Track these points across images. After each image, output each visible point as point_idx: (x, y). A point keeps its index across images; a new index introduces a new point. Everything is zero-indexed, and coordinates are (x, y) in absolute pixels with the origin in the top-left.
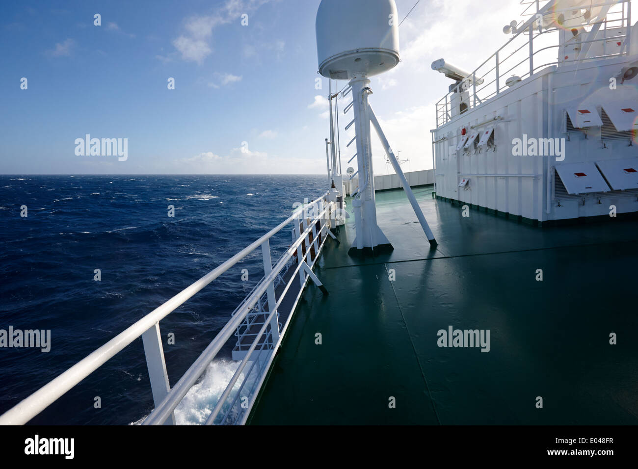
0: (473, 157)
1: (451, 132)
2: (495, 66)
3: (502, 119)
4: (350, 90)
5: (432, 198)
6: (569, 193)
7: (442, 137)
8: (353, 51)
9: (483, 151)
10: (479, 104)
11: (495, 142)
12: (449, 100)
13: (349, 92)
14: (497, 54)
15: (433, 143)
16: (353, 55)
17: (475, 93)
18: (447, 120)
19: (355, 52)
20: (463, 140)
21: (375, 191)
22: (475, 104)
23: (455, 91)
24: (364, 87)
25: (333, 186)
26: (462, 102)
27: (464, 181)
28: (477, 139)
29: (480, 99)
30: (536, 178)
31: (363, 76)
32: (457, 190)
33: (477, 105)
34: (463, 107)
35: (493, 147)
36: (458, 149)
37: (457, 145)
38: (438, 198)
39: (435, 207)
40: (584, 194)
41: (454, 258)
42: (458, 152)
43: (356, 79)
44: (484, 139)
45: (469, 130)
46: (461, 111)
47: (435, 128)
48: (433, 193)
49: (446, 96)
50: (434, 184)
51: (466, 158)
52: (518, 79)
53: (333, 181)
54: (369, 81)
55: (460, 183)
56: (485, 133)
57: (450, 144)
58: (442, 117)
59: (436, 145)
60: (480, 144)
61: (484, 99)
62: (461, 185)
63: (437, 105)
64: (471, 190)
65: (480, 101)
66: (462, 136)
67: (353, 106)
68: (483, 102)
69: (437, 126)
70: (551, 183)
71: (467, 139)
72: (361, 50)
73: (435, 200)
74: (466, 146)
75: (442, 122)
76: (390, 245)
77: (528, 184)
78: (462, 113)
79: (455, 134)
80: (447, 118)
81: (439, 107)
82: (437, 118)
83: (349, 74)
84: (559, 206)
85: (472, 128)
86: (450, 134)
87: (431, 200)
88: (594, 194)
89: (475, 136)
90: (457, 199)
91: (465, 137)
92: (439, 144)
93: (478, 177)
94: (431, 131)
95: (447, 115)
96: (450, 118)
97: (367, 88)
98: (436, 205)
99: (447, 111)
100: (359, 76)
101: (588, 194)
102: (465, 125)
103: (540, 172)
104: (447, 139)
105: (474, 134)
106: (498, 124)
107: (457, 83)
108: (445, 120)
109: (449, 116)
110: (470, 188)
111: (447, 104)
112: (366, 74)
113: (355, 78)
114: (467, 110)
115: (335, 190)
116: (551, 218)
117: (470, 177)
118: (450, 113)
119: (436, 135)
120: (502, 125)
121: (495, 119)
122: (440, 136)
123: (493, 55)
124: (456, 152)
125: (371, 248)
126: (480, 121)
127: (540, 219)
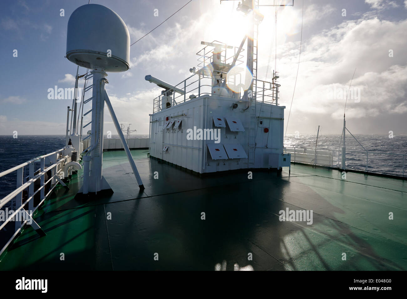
0: (171, 134)
1: (161, 118)
2: (184, 87)
3: (186, 116)
4: (92, 77)
5: (147, 157)
6: (213, 159)
7: (155, 120)
8: (96, 51)
9: (176, 132)
10: (176, 105)
11: (182, 128)
12: (161, 99)
13: (91, 77)
14: (185, 81)
15: (150, 122)
16: (95, 54)
17: (174, 98)
18: (159, 110)
19: (97, 53)
20: (166, 124)
21: (103, 149)
22: (174, 104)
23: (165, 95)
24: (102, 77)
25: (70, 143)
26: (168, 102)
27: (166, 148)
28: (174, 124)
29: (177, 102)
30: (199, 149)
31: (102, 70)
32: (162, 153)
33: (175, 105)
34: (168, 105)
35: (181, 130)
36: (164, 129)
37: (163, 126)
38: (151, 157)
39: (148, 163)
40: (218, 160)
41: (153, 197)
42: (164, 130)
43: (96, 71)
44: (177, 125)
45: (170, 118)
46: (167, 106)
47: (152, 113)
48: (148, 154)
49: (159, 97)
50: (149, 148)
51: (168, 134)
52: (194, 96)
53: (70, 140)
54: (107, 75)
55: (164, 149)
56: (178, 122)
57: (160, 125)
58: (157, 108)
59: (152, 124)
60: (175, 127)
61: (179, 103)
62: (164, 150)
63: (154, 100)
64: (169, 154)
65: (176, 103)
66: (166, 121)
67: (92, 88)
68: (178, 104)
69: (154, 112)
70: (206, 153)
71: (169, 123)
72: (101, 53)
73: (149, 158)
74: (168, 127)
75: (157, 111)
76: (111, 189)
77: (196, 152)
78: (168, 108)
79: (163, 119)
80: (159, 109)
81: (155, 102)
82: (154, 108)
83: (92, 66)
84: (209, 165)
85: (171, 117)
86: (160, 119)
87: (146, 158)
88: (222, 160)
89: (173, 122)
90: (161, 159)
91: (168, 122)
92: (153, 124)
93: (173, 146)
94: (150, 115)
95: (159, 107)
96: (161, 110)
97: (105, 79)
98: (149, 162)
99: (159, 105)
100: (99, 69)
101: (220, 160)
102: (168, 115)
103: (201, 147)
104: (158, 122)
105: (172, 121)
106: (184, 118)
107: (166, 91)
108: (158, 110)
109: (161, 108)
110: (169, 152)
111: (159, 101)
112: (105, 70)
113: (96, 69)
114: (170, 107)
115: (71, 147)
116: (205, 172)
117: (169, 146)
118: (161, 106)
119: (153, 118)
120: (186, 119)
121: (182, 115)
122: (154, 119)
123: (183, 81)
124: (162, 130)
125: (95, 193)
126: (176, 114)
127: (201, 173)
